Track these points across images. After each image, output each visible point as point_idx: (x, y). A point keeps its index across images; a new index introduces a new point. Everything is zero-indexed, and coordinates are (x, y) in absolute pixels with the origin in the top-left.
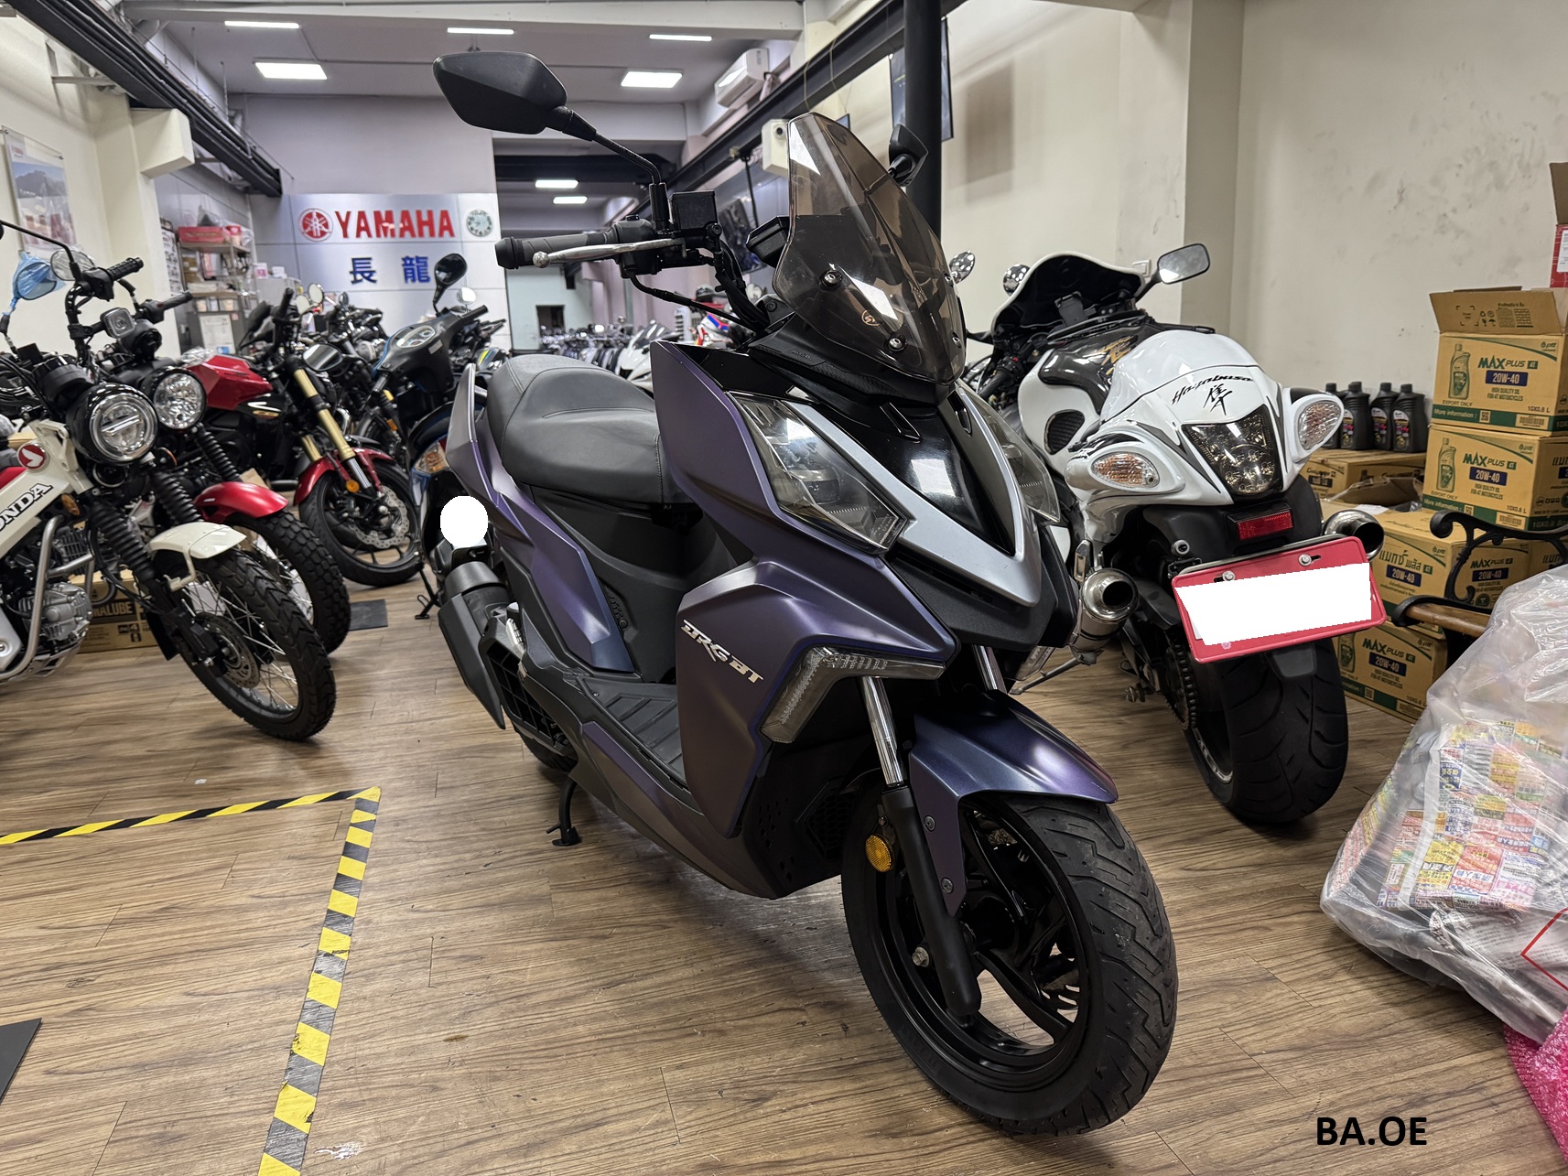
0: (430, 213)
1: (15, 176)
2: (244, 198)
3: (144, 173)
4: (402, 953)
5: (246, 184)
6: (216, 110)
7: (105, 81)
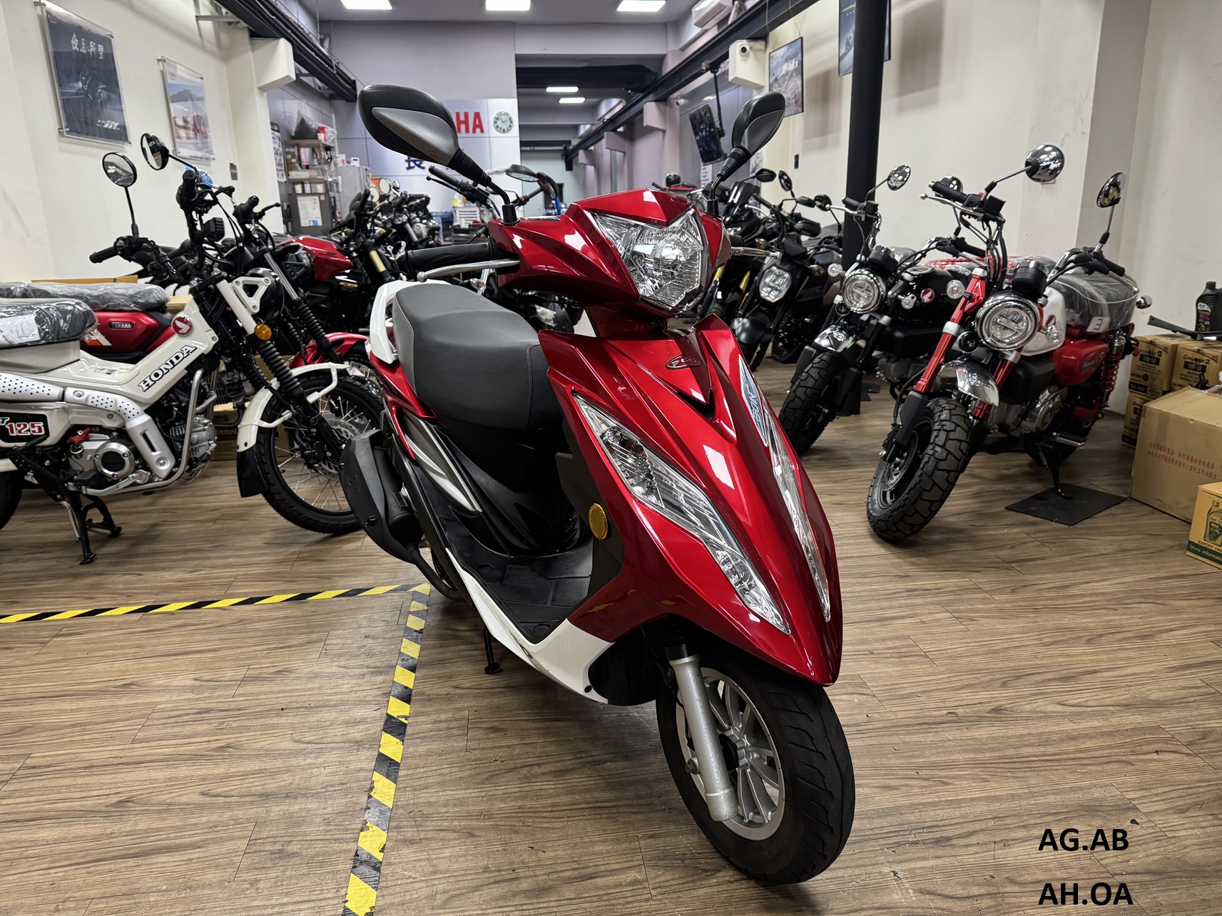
0: (466, 115)
1: (170, 94)
2: (330, 104)
3: (259, 88)
4: (446, 721)
5: (331, 92)
6: (311, 35)
7: (232, 17)
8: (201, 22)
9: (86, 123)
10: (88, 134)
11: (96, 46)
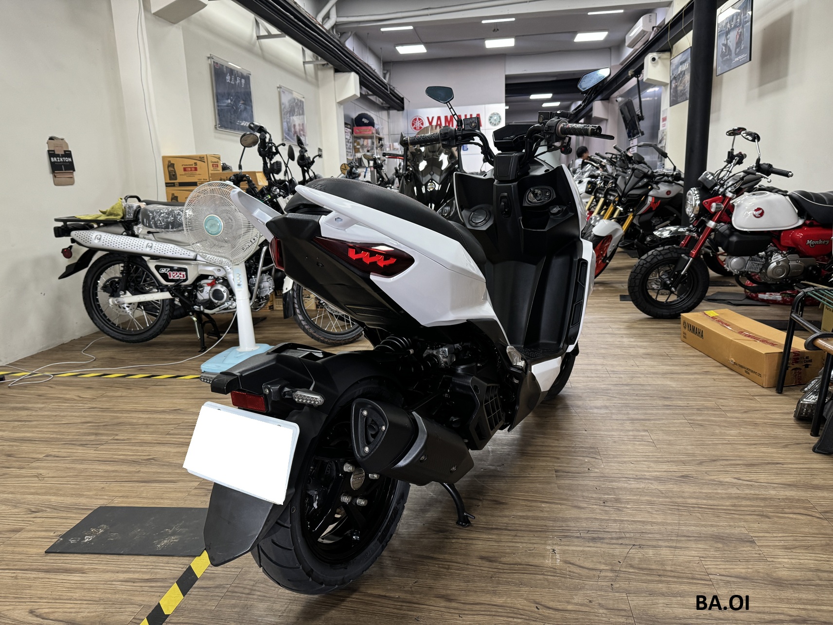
1: (283, 108)
3: (340, 103)
6: (376, 71)
7: (324, 62)
8: (307, 65)
9: (231, 122)
10: (231, 128)
11: (241, 80)
